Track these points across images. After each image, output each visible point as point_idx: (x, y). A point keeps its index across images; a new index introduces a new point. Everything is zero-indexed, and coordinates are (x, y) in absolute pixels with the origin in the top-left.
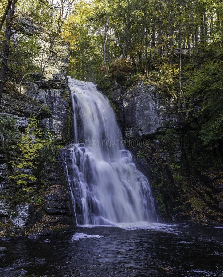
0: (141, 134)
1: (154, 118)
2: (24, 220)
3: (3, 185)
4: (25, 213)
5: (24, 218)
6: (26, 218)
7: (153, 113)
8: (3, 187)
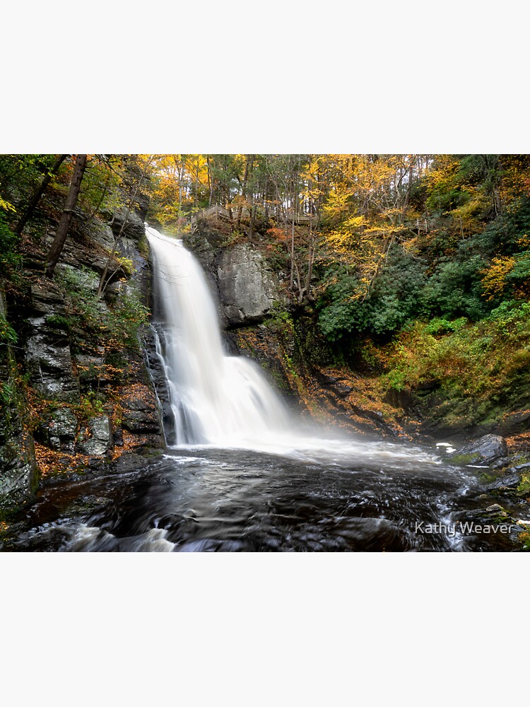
0: (242, 316)
1: (260, 296)
2: (104, 445)
3: (62, 384)
4: (105, 433)
5: (103, 440)
6: (106, 441)
7: (259, 288)
8: (63, 387)
